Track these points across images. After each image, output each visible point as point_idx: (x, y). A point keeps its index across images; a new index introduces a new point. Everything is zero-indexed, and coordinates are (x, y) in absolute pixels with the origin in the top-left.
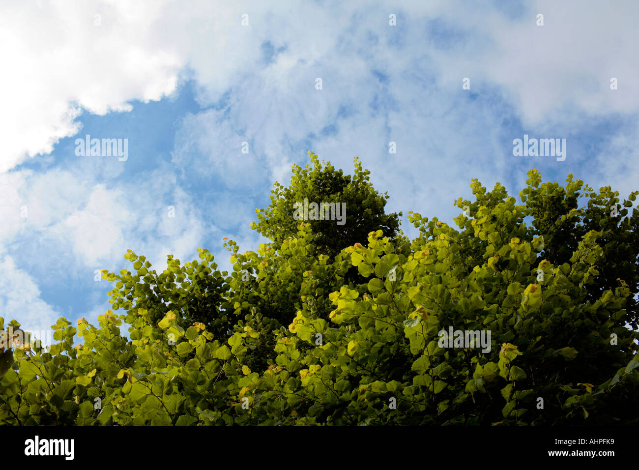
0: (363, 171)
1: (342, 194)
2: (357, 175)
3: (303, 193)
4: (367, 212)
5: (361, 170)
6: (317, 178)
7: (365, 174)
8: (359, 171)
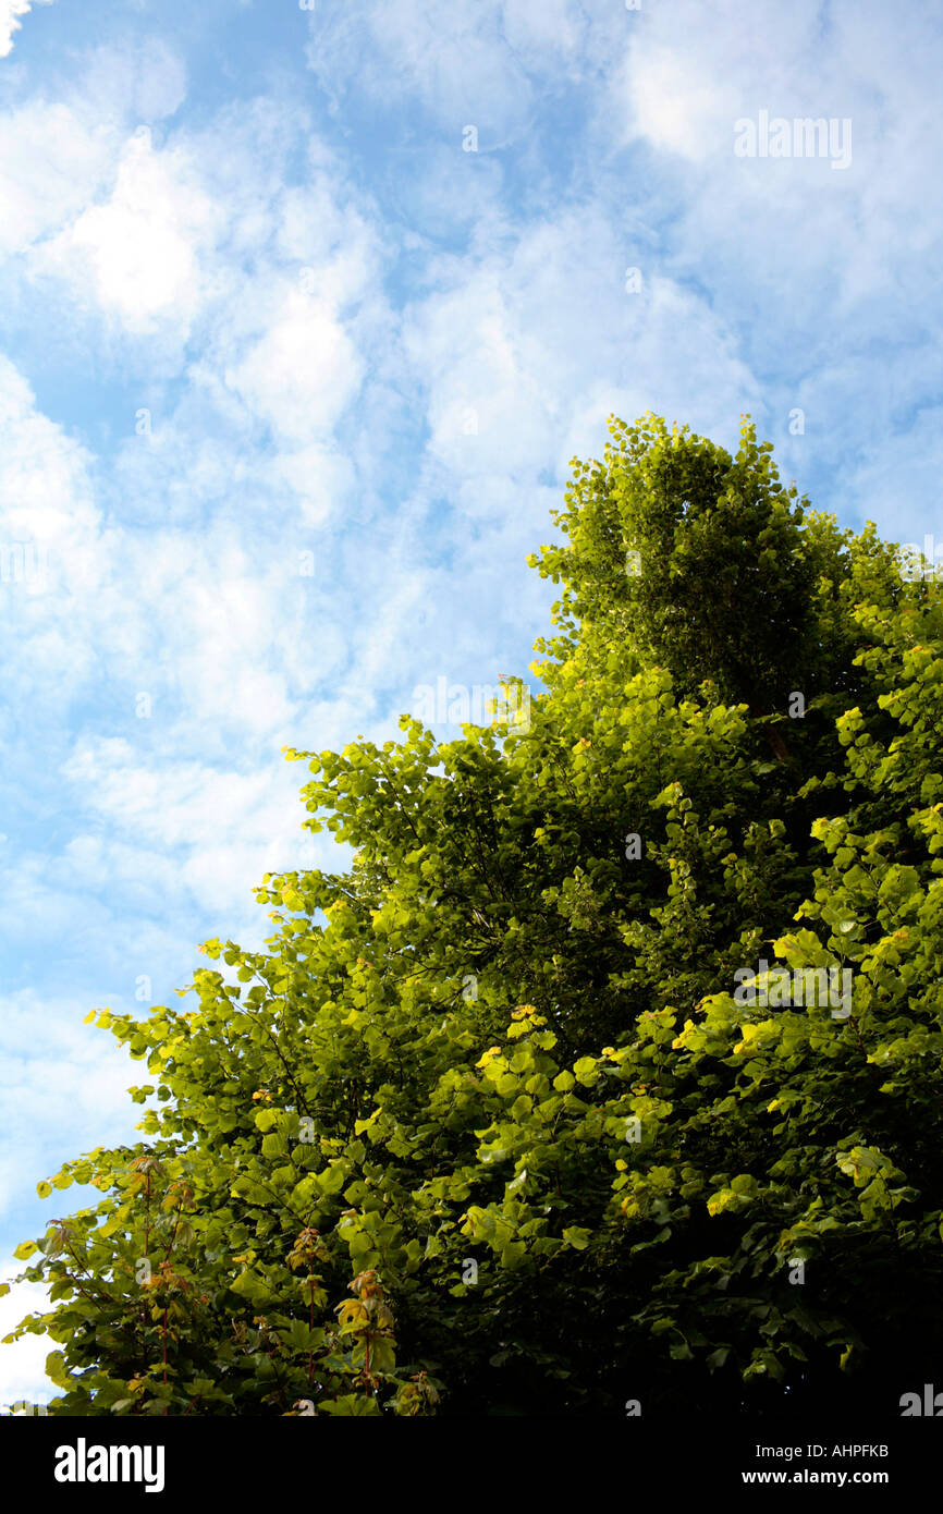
0: (758, 444)
1: (715, 510)
2: (744, 450)
3: (637, 508)
4: (765, 556)
5: (754, 440)
6: (662, 463)
7: (761, 449)
8: (749, 442)
